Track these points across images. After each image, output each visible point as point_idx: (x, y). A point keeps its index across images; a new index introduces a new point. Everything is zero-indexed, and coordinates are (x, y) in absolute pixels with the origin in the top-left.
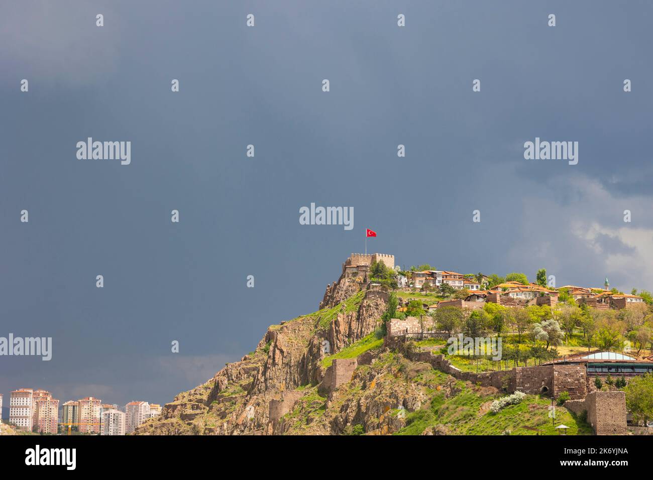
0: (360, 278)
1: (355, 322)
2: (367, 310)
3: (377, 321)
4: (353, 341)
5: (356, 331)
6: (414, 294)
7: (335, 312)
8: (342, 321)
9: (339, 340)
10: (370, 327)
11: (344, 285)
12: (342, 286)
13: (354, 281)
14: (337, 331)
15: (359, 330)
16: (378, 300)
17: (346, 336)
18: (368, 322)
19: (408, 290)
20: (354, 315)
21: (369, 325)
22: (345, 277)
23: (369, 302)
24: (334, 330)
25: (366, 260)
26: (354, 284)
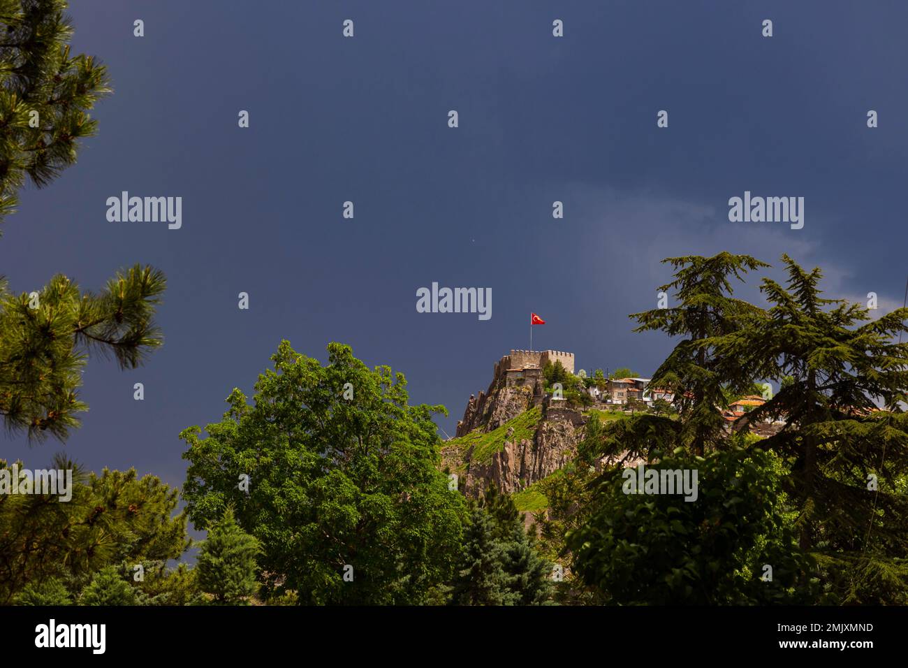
0: (528, 387)
1: (529, 455)
2: (548, 438)
3: (564, 453)
4: (528, 482)
5: (531, 468)
6: (614, 414)
7: (496, 438)
8: (511, 453)
9: (507, 481)
10: (554, 462)
11: (504, 398)
12: (502, 399)
13: (519, 392)
14: (504, 468)
15: (537, 467)
16: (564, 423)
17: (517, 476)
18: (550, 455)
19: (605, 408)
20: (529, 443)
21: (551, 459)
22: (505, 386)
23: (550, 426)
24: (500, 466)
25: (533, 359)
26: (520, 396)
